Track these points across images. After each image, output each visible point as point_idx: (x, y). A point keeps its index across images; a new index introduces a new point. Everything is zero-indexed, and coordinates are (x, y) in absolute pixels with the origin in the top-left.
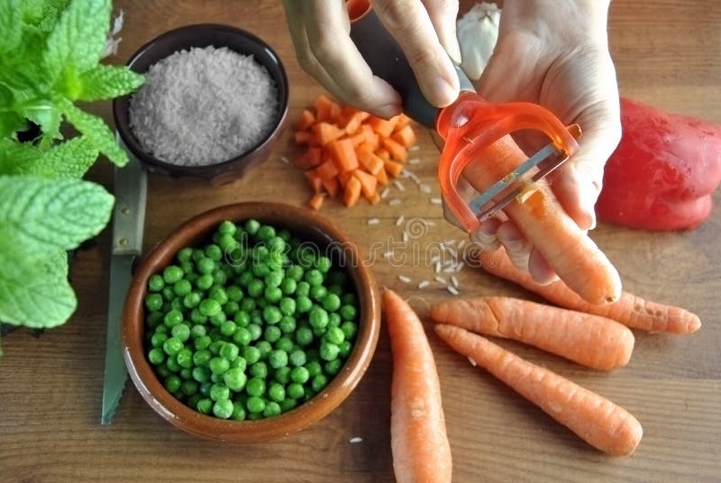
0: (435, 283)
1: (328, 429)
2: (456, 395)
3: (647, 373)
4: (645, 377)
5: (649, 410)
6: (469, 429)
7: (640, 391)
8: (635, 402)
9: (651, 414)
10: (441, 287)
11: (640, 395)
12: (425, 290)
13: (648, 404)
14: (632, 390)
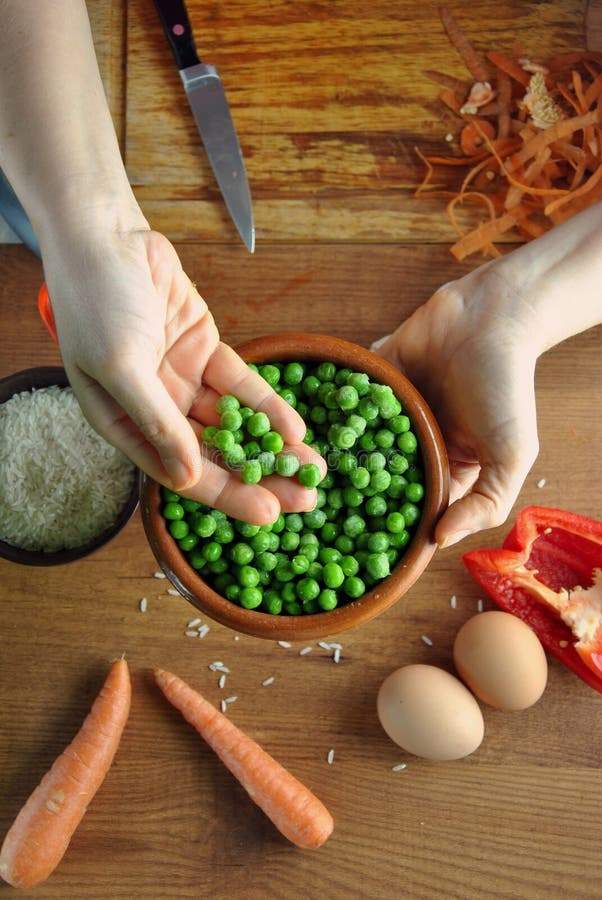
0: (319, 649)
1: (200, 818)
2: (336, 782)
3: (544, 760)
4: (541, 765)
5: (542, 803)
6: (347, 820)
7: (534, 781)
8: (527, 793)
9: (542, 808)
10: (324, 654)
11: (533, 785)
12: (308, 657)
13: (541, 796)
14: (524, 780)
